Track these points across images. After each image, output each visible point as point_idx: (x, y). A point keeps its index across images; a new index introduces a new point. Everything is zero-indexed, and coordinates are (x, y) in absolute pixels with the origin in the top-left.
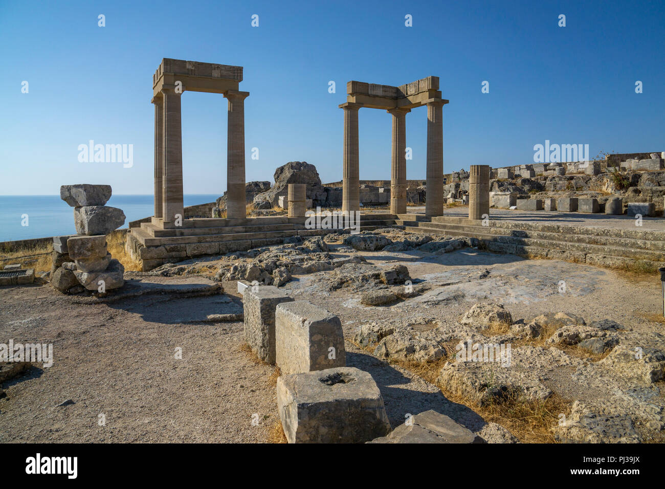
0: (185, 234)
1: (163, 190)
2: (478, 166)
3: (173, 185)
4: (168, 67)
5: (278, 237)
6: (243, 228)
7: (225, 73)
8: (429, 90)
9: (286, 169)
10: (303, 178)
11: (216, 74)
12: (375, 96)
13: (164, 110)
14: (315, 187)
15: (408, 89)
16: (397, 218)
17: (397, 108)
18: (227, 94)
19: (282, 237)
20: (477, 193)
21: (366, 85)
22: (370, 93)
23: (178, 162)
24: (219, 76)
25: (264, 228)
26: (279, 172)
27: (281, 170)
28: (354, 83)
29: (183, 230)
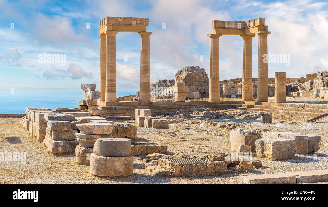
0: (117, 109)
1: (106, 86)
2: (278, 72)
3: (111, 83)
4: (109, 21)
5: (167, 112)
6: (148, 107)
7: (139, 22)
8: (258, 26)
9: (184, 71)
10: (195, 78)
11: (134, 23)
12: (229, 29)
13: (107, 44)
14: (204, 84)
15: (250, 23)
16: (244, 103)
17: (245, 35)
18: (140, 33)
19: (169, 112)
20: (277, 88)
21: (224, 22)
22: (226, 27)
23: (113, 71)
24: (136, 24)
25: (160, 107)
26: (179, 74)
27: (181, 72)
28: (216, 22)
29: (116, 107)
